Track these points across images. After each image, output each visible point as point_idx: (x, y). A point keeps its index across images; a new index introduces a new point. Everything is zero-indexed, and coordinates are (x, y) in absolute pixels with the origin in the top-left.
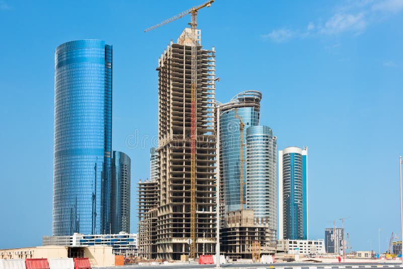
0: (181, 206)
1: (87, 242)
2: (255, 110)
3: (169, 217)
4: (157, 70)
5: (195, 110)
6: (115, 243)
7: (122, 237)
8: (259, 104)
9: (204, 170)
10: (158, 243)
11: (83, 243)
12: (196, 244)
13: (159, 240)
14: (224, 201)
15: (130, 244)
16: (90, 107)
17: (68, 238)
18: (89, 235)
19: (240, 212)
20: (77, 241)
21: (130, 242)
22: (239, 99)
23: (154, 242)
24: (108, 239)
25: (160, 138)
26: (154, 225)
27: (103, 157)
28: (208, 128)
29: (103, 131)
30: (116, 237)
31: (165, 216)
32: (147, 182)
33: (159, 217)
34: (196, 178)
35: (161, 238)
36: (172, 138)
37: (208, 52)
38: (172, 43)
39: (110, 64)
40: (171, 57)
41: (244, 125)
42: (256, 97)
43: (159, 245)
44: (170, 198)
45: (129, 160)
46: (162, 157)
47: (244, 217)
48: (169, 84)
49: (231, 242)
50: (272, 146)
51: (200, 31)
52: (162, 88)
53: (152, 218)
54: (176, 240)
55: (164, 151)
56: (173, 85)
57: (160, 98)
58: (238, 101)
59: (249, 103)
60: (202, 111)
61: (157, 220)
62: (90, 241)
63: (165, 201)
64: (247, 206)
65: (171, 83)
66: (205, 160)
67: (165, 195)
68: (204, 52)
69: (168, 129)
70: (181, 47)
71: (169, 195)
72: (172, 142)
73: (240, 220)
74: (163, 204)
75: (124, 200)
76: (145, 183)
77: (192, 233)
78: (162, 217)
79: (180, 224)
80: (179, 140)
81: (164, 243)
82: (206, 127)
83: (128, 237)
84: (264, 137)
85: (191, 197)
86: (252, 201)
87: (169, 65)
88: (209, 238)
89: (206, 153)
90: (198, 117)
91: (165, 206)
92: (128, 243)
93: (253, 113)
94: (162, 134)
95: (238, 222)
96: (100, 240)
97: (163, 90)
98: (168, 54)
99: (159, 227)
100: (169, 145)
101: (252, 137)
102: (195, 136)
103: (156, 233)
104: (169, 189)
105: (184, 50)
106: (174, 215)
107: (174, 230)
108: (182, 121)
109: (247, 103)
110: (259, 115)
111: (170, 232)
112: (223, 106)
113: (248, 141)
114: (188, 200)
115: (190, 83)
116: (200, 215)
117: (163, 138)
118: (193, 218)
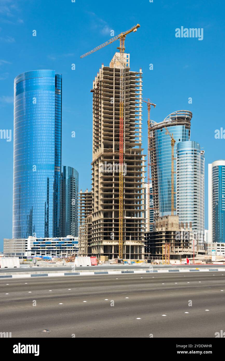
0: (111, 213)
1: (39, 244)
2: (186, 128)
3: (100, 222)
4: (92, 91)
5: (123, 127)
6: (63, 245)
7: (68, 239)
8: (190, 123)
9: (132, 180)
10: (92, 245)
11: (36, 245)
12: (124, 246)
13: (93, 243)
14: (159, 208)
15: (75, 246)
16: (43, 129)
17: (24, 241)
18: (41, 238)
19: (167, 217)
20: (31, 243)
21: (75, 244)
22: (171, 118)
23: (89, 244)
24: (56, 242)
25: (94, 152)
26: (90, 229)
27: (53, 171)
28: (136, 143)
29: (54, 149)
30: (63, 240)
31: (97, 221)
32: (87, 192)
33: (93, 222)
34: (124, 187)
35: (94, 240)
36: (103, 151)
37: (136, 74)
38: (103, 66)
39: (60, 91)
40: (102, 79)
41: (175, 141)
42: (187, 116)
43: (93, 246)
44: (102, 205)
45: (77, 174)
46: (95, 169)
47: (170, 222)
48: (101, 103)
49: (158, 245)
50: (200, 159)
51: (129, 55)
52: (95, 107)
53: (89, 223)
54: (106, 242)
55: (97, 163)
56: (104, 104)
57: (94, 117)
58: (171, 120)
59: (181, 121)
60: (131, 126)
61: (91, 224)
62: (42, 243)
63: (97, 208)
64: (177, 212)
65: (102, 102)
66: (133, 171)
67: (97, 202)
68: (131, 74)
69: (100, 143)
70: (111, 70)
71: (101, 203)
72: (102, 156)
73: (167, 225)
74: (96, 210)
75: (73, 209)
76: (86, 192)
77: (120, 236)
78: (95, 222)
79: (109, 228)
80: (109, 154)
81: (97, 245)
82: (134, 142)
83: (74, 239)
84: (192, 151)
85: (120, 204)
86: (182, 208)
87: (101, 86)
88: (136, 241)
89: (134, 164)
90: (126, 132)
91: (97, 213)
92: (74, 245)
93: (184, 131)
94: (95, 148)
95: (164, 226)
96: (50, 243)
97: (97, 109)
98: (100, 77)
99: (93, 231)
100: (100, 158)
101: (182, 151)
102: (123, 150)
103: (91, 236)
104: (101, 197)
105: (114, 72)
106: (105, 221)
107: (105, 234)
108: (112, 136)
109: (179, 121)
110: (189, 132)
111: (101, 235)
112: (157, 125)
113: (178, 155)
114: (117, 207)
115: (119, 102)
116: (128, 220)
117: (96, 151)
118: (121, 223)
